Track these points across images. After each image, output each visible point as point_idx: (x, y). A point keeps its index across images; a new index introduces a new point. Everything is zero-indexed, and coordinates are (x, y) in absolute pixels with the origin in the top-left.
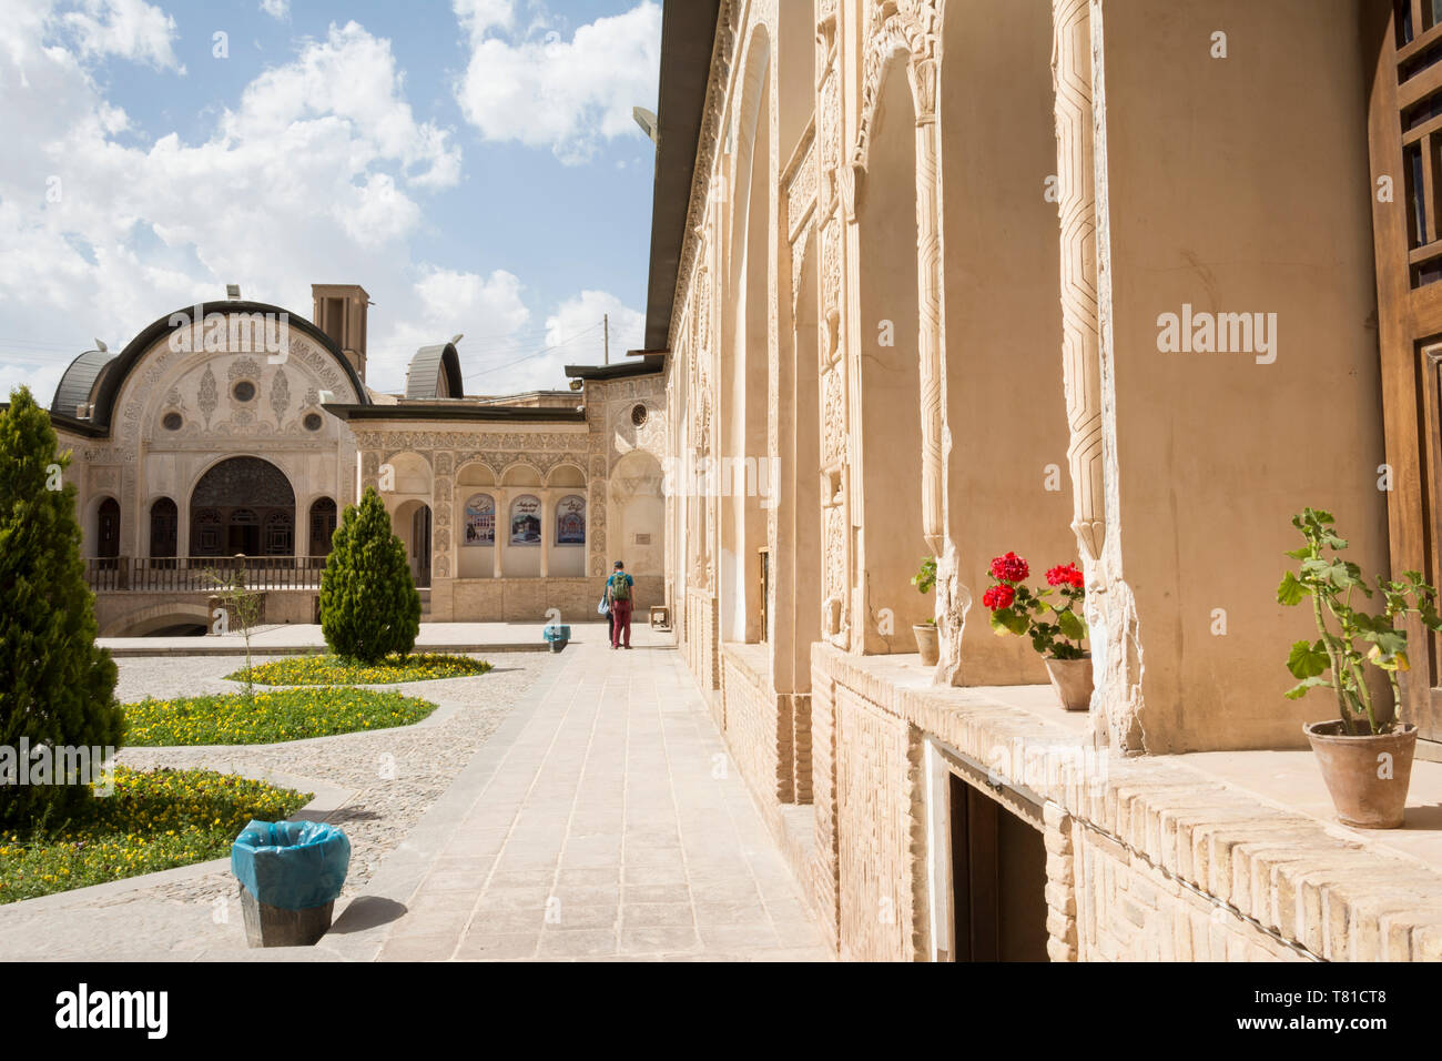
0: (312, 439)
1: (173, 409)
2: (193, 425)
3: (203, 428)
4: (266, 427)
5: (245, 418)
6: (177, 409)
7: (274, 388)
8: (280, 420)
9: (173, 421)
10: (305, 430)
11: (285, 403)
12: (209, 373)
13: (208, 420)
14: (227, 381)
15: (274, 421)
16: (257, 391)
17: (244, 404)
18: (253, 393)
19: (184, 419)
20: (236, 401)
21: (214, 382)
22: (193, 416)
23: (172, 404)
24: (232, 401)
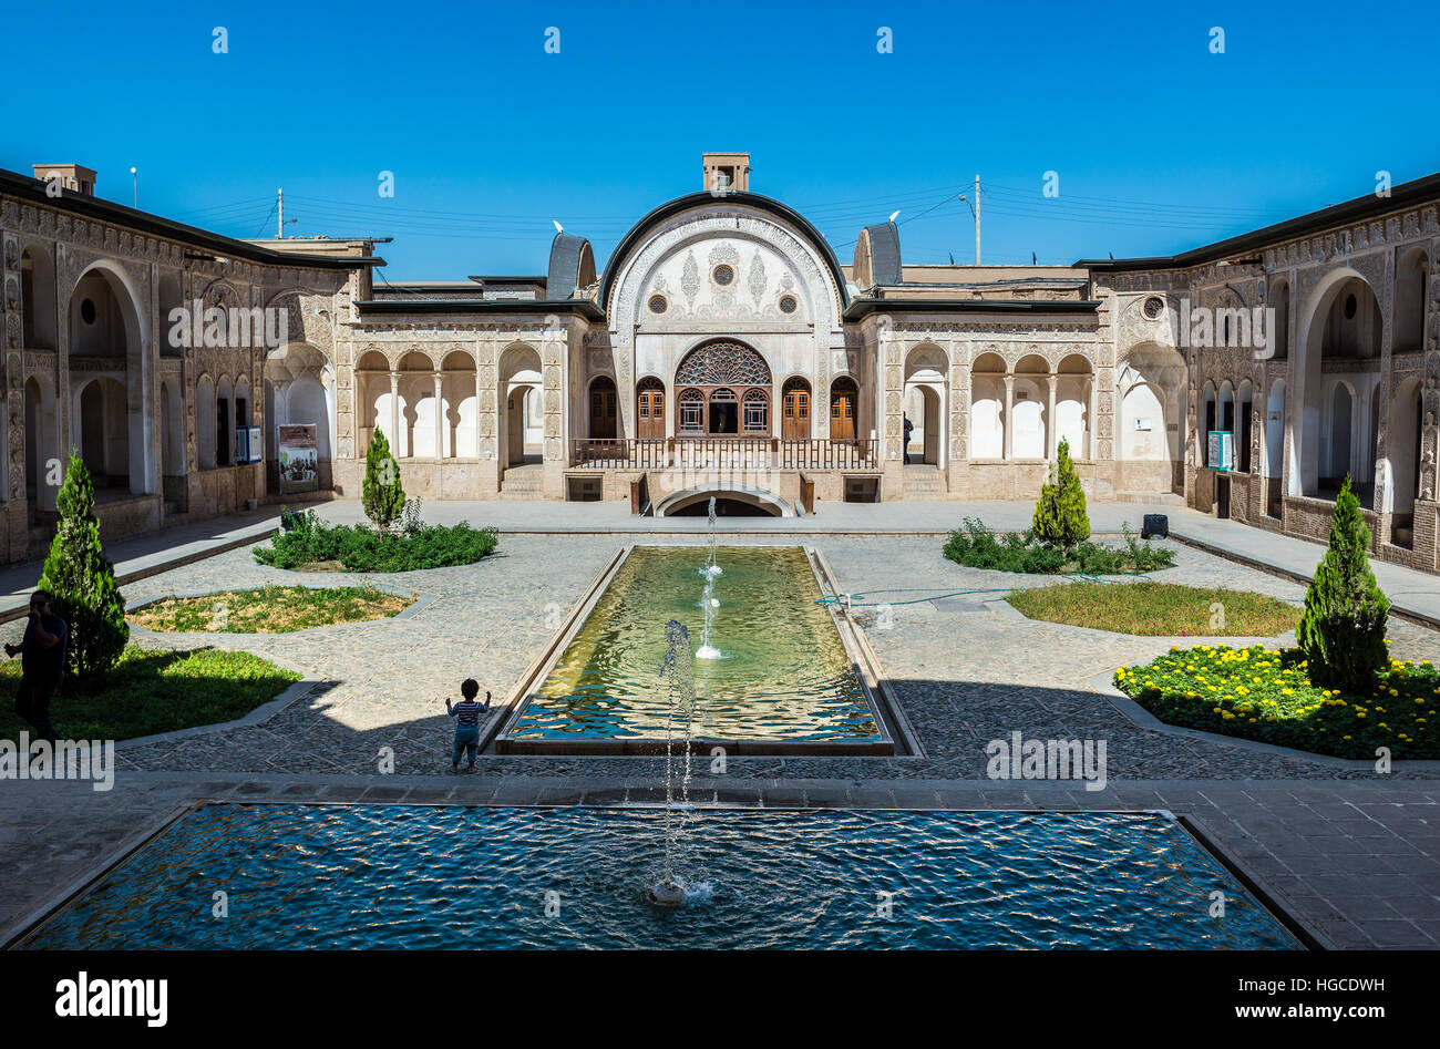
0: (788, 321)
1: (659, 293)
2: (677, 308)
3: (687, 311)
4: (745, 310)
5: (725, 301)
6: (663, 292)
7: (752, 273)
8: (757, 303)
9: (658, 304)
10: (782, 313)
11: (761, 287)
12: (691, 259)
13: (691, 303)
14: (708, 266)
15: (753, 305)
16: (735, 276)
17: (723, 288)
18: (731, 277)
19: (669, 304)
20: (717, 285)
21: (695, 268)
22: (676, 299)
23: (658, 289)
24: (713, 286)
